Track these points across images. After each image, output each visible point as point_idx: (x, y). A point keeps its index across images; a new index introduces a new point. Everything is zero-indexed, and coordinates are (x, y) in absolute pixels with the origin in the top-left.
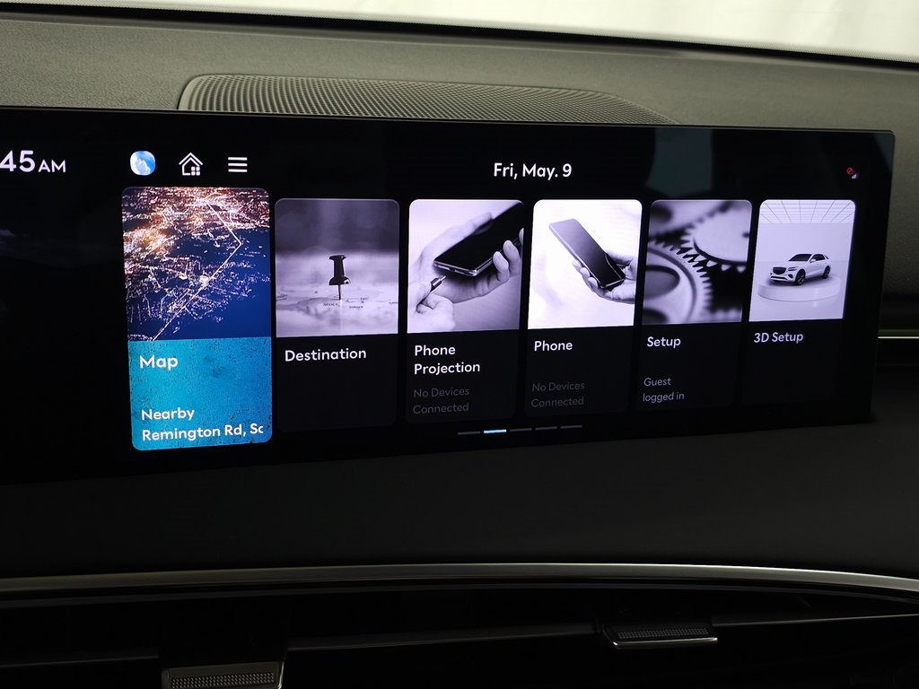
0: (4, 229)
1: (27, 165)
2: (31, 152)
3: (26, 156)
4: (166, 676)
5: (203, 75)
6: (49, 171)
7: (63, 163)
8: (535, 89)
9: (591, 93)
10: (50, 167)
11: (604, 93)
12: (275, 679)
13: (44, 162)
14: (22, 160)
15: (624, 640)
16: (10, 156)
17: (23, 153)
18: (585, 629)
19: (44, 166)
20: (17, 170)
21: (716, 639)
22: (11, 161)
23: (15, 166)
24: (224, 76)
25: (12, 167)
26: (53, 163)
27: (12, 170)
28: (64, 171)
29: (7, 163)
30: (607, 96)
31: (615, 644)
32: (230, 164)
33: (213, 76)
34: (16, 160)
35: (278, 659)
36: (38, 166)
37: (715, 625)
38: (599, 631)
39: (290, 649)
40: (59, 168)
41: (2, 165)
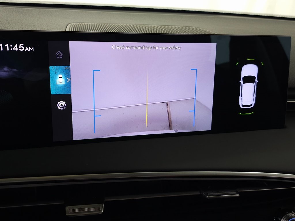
0: (14, 69)
1: (22, 48)
2: (23, 45)
4: (67, 209)
5: (72, 23)
6: (28, 50)
7: (33, 48)
10: (29, 49)
12: (101, 209)
13: (27, 48)
14: (20, 47)
15: (210, 195)
16: (16, 46)
17: (20, 45)
18: (198, 193)
19: (27, 49)
20: (19, 50)
21: (239, 195)
22: (17, 47)
23: (18, 49)
24: (78, 23)
25: (17, 49)
26: (30, 48)
28: (33, 50)
31: (207, 197)
33: (75, 24)
34: (18, 47)
35: (102, 203)
36: (25, 49)
37: (238, 191)
38: (202, 193)
39: (105, 200)
40: (31, 50)
41: (14, 49)
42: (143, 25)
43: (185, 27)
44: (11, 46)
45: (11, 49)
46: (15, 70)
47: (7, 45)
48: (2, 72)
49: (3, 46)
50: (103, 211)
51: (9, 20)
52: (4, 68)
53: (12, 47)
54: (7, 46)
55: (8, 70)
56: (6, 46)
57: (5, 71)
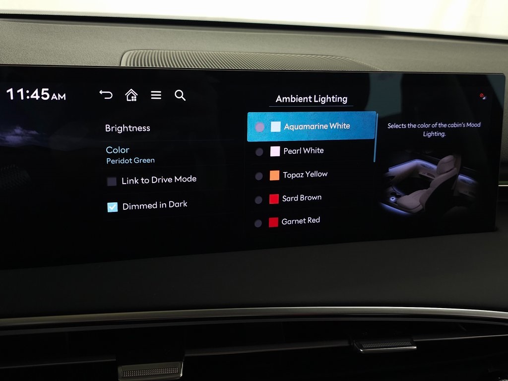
0: (33, 130)
1: (45, 96)
2: (47, 90)
3: (45, 91)
4: (120, 370)
5: (131, 50)
6: (57, 99)
7: (64, 95)
8: (309, 56)
9: (338, 58)
11: (346, 58)
12: (178, 371)
13: (54, 95)
14: (43, 93)
15: (367, 348)
16: (36, 92)
17: (43, 90)
18: (345, 344)
19: (54, 97)
20: (40, 99)
21: (415, 347)
22: (37, 94)
23: (39, 97)
24: (142, 51)
25: (37, 97)
26: (59, 95)
27: (37, 99)
28: (65, 99)
29: (35, 95)
30: (347, 59)
31: (361, 350)
32: (152, 95)
33: (136, 51)
34: (40, 94)
35: (180, 360)
36: (51, 97)
37: (414, 340)
38: (352, 344)
39: (186, 355)
40: (62, 98)
41: (32, 97)
42: (252, 54)
43: (324, 56)
44: (28, 92)
45: (28, 97)
46: (34, 132)
47: (21, 90)
48: (12, 137)
49: (15, 92)
50: (181, 375)
51: (25, 45)
52: (15, 128)
53: (30, 94)
54: (20, 92)
55: (22, 132)
56: (18, 91)
57: (17, 135)
